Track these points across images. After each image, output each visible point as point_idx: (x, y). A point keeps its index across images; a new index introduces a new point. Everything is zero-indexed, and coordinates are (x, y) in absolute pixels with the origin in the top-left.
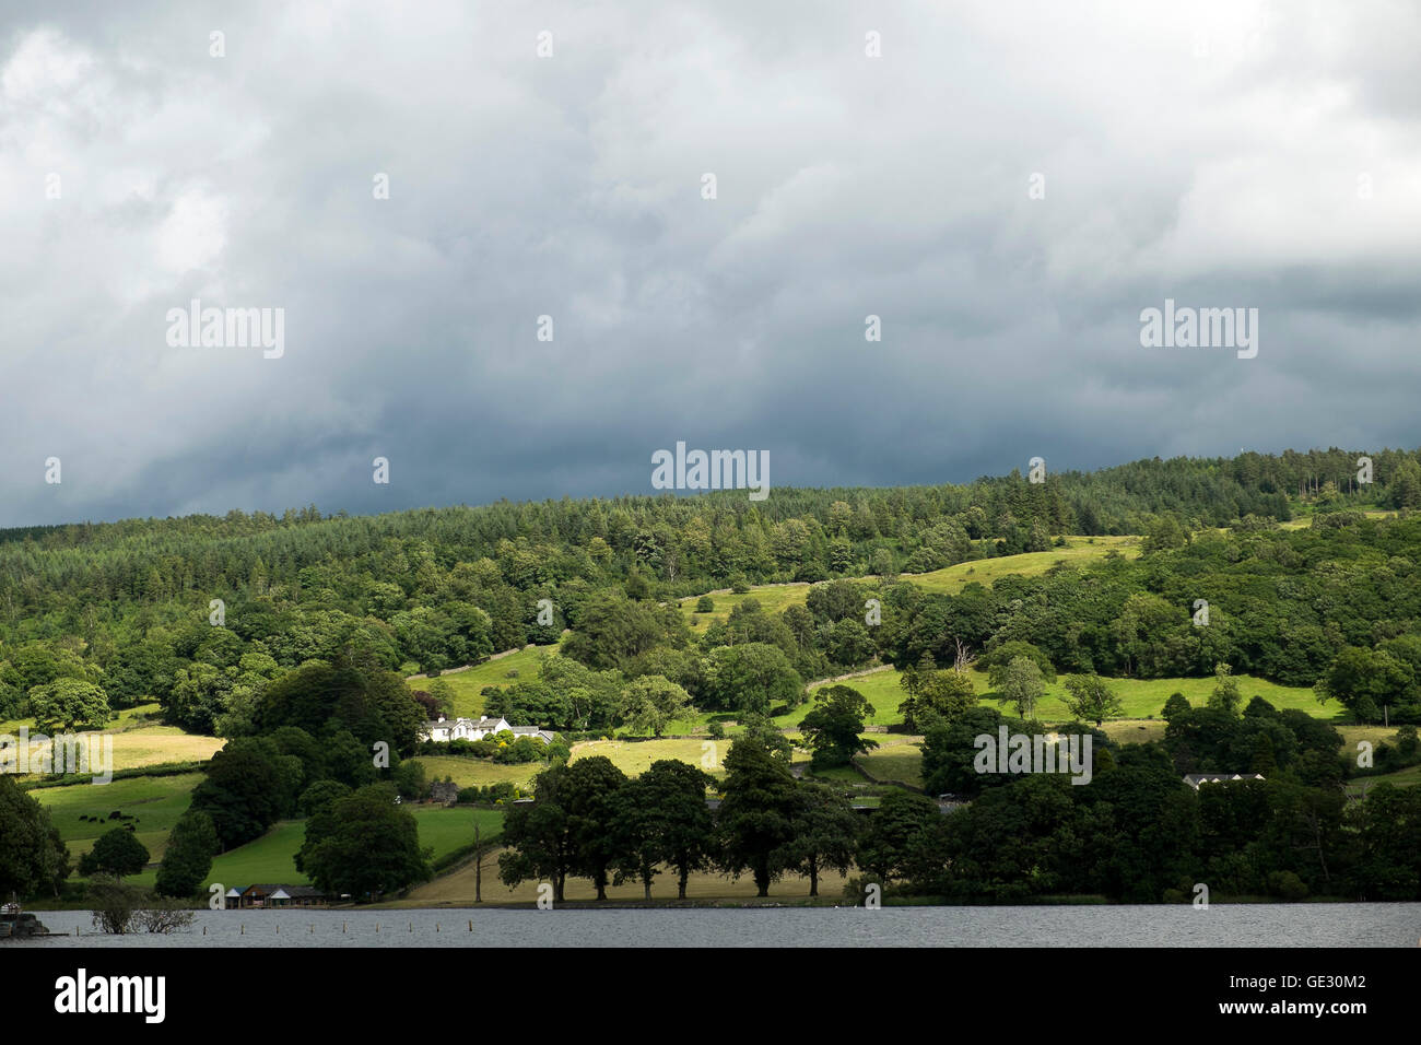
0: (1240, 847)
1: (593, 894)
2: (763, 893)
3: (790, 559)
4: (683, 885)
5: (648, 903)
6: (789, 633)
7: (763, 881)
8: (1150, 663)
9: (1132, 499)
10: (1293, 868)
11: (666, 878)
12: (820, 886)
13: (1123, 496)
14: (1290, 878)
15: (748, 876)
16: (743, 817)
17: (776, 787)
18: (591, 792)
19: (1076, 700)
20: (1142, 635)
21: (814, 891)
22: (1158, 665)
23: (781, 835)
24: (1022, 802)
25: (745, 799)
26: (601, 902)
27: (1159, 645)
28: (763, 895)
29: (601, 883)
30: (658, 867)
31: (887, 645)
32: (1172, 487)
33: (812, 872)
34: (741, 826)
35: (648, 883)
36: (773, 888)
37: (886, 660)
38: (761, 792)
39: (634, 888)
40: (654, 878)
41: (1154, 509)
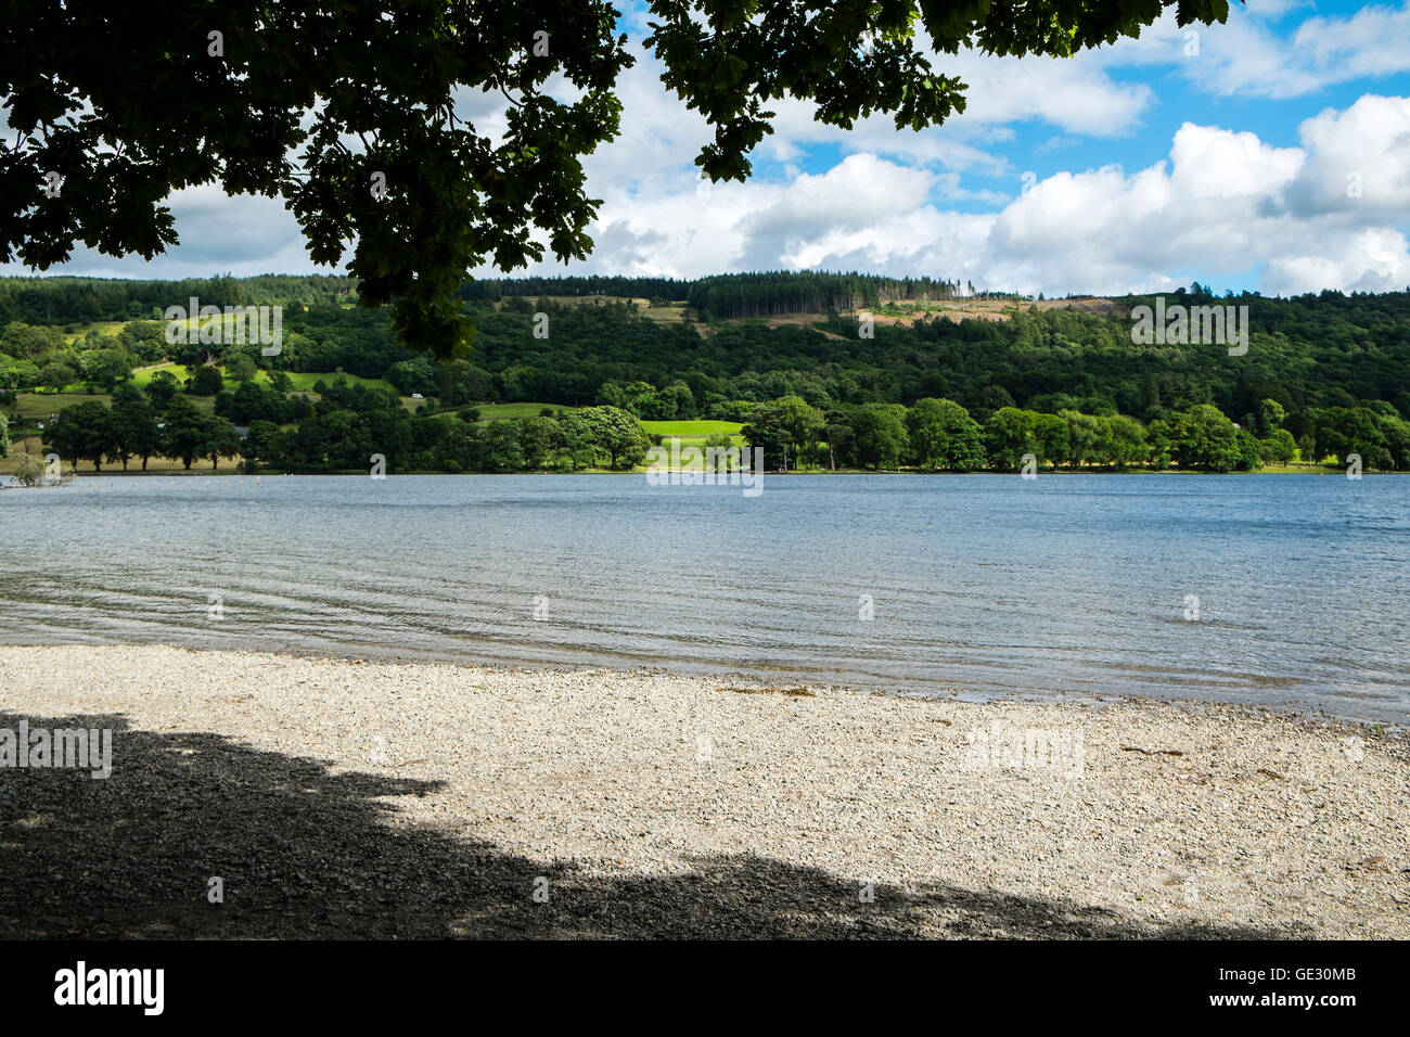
0: (427, 448)
1: (94, 468)
2: (188, 468)
3: (109, 310)
4: (145, 463)
5: (126, 472)
6: (120, 344)
7: (187, 462)
8: (300, 366)
9: (267, 291)
10: (454, 458)
11: (135, 462)
12: (218, 465)
13: (262, 290)
14: (454, 463)
15: (180, 462)
16: (180, 431)
17: (196, 417)
18: (93, 418)
19: (271, 382)
20: (296, 353)
21: (215, 467)
22: (304, 366)
23: (199, 440)
24: (325, 426)
25: (180, 423)
26: (98, 472)
27: (304, 358)
28: (188, 470)
29: (98, 463)
30: (131, 455)
31: (170, 352)
32: (284, 287)
33: (214, 459)
34: (178, 436)
35: (125, 463)
36: (192, 465)
37: (170, 360)
38: (188, 419)
39: (118, 465)
40: (129, 460)
41: (277, 297)
